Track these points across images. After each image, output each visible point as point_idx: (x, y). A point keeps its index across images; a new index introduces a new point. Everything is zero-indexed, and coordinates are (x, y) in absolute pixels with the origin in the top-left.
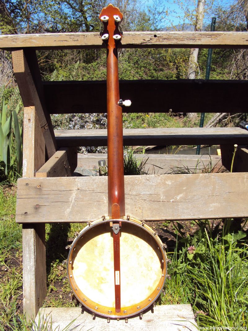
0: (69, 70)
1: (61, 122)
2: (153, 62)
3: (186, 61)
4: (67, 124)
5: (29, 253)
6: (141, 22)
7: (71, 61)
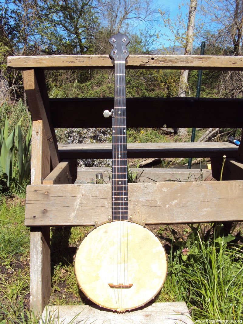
0: (64, 89)
1: (60, 137)
2: (145, 83)
3: (177, 81)
4: (66, 139)
5: (36, 254)
6: (133, 44)
7: (66, 80)
